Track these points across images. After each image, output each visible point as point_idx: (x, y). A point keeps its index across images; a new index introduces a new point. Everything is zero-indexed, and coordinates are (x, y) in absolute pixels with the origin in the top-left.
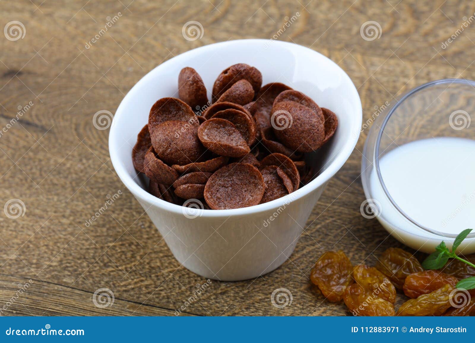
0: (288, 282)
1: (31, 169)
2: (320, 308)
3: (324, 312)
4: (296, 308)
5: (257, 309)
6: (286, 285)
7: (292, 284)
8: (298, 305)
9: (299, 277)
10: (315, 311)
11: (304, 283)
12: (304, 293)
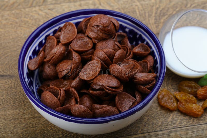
0: (151, 108)
1: (19, 97)
2: (170, 115)
3: (173, 116)
4: (162, 118)
5: (149, 124)
6: (152, 110)
7: (154, 109)
8: (162, 117)
9: (154, 105)
10: (169, 117)
11: (158, 107)
12: (161, 111)
